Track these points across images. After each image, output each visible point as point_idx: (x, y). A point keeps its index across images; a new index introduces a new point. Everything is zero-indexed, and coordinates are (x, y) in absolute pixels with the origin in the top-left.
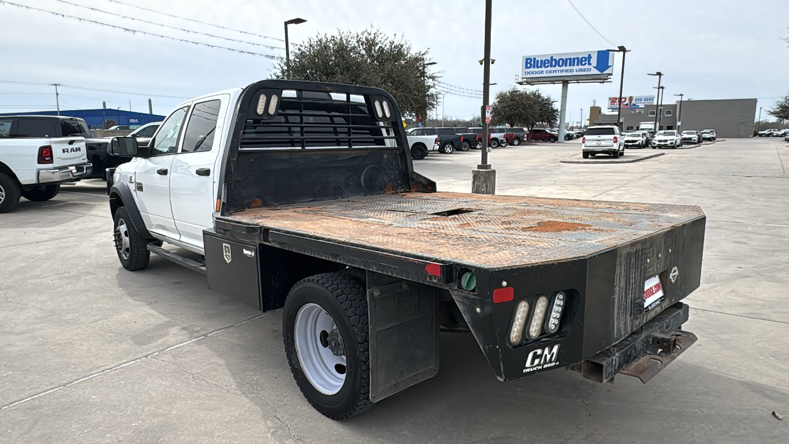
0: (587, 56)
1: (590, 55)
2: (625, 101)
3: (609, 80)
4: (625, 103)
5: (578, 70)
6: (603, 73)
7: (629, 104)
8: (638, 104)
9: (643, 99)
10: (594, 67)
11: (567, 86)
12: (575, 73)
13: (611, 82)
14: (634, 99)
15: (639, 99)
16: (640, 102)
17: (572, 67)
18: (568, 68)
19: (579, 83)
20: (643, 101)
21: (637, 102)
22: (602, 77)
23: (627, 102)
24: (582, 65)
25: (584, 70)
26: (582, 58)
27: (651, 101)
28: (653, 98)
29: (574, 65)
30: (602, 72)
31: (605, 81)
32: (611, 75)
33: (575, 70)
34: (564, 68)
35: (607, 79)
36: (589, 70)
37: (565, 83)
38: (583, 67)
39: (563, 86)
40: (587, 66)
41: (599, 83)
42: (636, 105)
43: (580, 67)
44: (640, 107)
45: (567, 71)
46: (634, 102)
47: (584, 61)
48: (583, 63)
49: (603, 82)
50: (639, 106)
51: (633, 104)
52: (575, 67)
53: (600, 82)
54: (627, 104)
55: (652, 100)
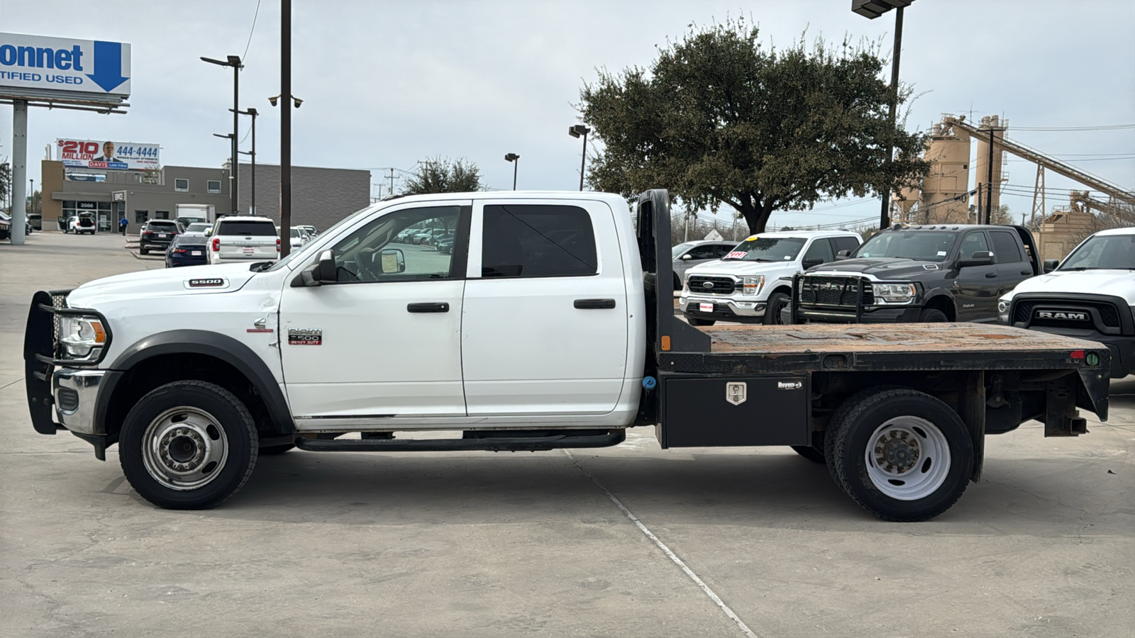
0: (70, 49)
1: (77, 48)
2: (96, 151)
3: (120, 108)
4: (96, 156)
5: (51, 79)
6: (111, 92)
7: (105, 158)
8: (124, 161)
9: (136, 149)
10: (89, 76)
11: (25, 111)
12: (43, 84)
13: (124, 112)
14: (116, 148)
15: (127, 150)
16: (128, 155)
17: (36, 70)
18: (26, 69)
19: (51, 106)
20: (135, 155)
21: (123, 155)
22: (108, 99)
23: (101, 153)
24: (60, 67)
25: (67, 80)
26: (61, 52)
27: (152, 156)
28: (156, 150)
29: (41, 65)
30: (108, 90)
31: (114, 109)
32: (126, 97)
33: (45, 77)
34: (15, 68)
35: (116, 106)
36: (78, 81)
37: (21, 104)
38: (64, 73)
39: (16, 110)
40: (71, 72)
41: (96, 112)
42: (122, 163)
43: (56, 71)
44: (129, 167)
45: (24, 76)
46: (115, 155)
47: (64, 59)
48: (63, 63)
49: (108, 112)
50: (127, 164)
51: (114, 160)
52: (44, 71)
53: (100, 111)
54: (101, 159)
55: (155, 155)
